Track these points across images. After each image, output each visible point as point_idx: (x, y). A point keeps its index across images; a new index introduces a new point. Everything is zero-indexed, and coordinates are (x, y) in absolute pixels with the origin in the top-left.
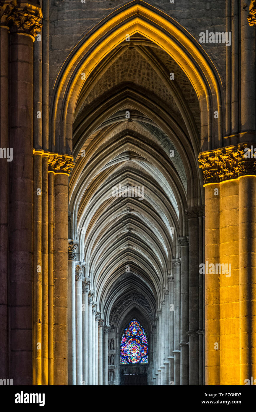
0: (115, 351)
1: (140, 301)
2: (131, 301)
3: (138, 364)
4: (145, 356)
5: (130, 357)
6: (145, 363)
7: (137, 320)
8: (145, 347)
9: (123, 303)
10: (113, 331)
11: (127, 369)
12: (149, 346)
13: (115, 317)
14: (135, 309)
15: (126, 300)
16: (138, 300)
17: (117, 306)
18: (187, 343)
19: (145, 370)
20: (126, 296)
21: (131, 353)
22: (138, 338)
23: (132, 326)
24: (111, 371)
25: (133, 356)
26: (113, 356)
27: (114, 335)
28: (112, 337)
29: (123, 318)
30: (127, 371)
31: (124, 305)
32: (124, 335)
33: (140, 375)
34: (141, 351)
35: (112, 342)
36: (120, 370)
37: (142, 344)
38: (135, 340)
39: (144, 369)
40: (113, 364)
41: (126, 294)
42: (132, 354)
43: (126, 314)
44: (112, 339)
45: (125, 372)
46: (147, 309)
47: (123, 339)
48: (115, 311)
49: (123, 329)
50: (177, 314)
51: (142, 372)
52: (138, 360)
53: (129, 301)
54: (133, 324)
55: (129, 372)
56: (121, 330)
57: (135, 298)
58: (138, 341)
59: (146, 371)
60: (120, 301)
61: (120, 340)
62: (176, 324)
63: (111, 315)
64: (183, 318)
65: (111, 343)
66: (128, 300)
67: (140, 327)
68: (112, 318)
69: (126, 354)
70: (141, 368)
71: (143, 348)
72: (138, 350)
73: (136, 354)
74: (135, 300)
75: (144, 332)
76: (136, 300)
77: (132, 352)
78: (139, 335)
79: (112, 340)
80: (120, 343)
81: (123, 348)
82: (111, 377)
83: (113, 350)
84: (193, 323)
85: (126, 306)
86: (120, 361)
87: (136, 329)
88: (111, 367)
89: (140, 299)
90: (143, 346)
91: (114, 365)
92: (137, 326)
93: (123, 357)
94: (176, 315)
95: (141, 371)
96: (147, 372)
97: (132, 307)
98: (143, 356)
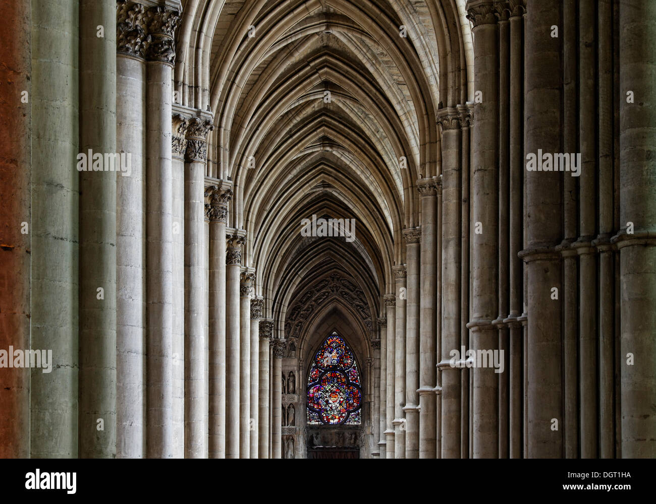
0: (296, 397)
1: (346, 294)
2: (328, 293)
3: (341, 425)
4: (357, 409)
5: (327, 411)
6: (356, 423)
7: (339, 335)
8: (355, 390)
9: (311, 297)
10: (293, 355)
11: (319, 436)
12: (362, 389)
13: (297, 325)
14: (335, 311)
15: (318, 291)
16: (341, 292)
17: (300, 304)
18: (493, 322)
19: (356, 439)
20: (319, 283)
21: (327, 402)
22: (342, 371)
23: (329, 346)
24: (288, 439)
25: (331, 408)
26: (293, 407)
27: (294, 363)
28: (290, 369)
29: (312, 329)
30: (319, 439)
31: (314, 301)
32: (314, 365)
33: (345, 448)
34: (347, 400)
35: (291, 379)
36: (307, 436)
37: (349, 385)
38: (336, 376)
39: (353, 436)
40: (293, 424)
41: (318, 278)
42: (330, 405)
43: (317, 321)
44: (291, 372)
45: (316, 441)
46: (360, 310)
47: (313, 373)
48: (297, 314)
49: (312, 353)
50: (449, 261)
51: (350, 443)
52: (341, 416)
53: (324, 293)
54: (331, 343)
55: (324, 442)
56: (308, 353)
57: (336, 287)
58: (341, 378)
59: (357, 441)
60: (307, 293)
61: (307, 374)
62: (447, 288)
63: (289, 321)
64: (481, 245)
65: (288, 380)
66: (324, 291)
67: (345, 349)
68: (290, 327)
69: (318, 404)
70: (347, 435)
71: (352, 392)
72: (341, 397)
73: (338, 405)
74: (335, 292)
75: (354, 359)
76: (337, 291)
77: (330, 402)
78: (344, 366)
79: (291, 374)
80: (306, 381)
81: (311, 391)
82: (288, 449)
83: (291, 395)
84: (543, 217)
85: (319, 304)
86: (307, 419)
87: (338, 353)
88: (289, 429)
89: (346, 290)
90: (351, 388)
91: (294, 426)
92: (340, 346)
93: (312, 410)
94: (446, 264)
95: (347, 441)
96: (359, 442)
97: (330, 307)
98: (351, 409)
